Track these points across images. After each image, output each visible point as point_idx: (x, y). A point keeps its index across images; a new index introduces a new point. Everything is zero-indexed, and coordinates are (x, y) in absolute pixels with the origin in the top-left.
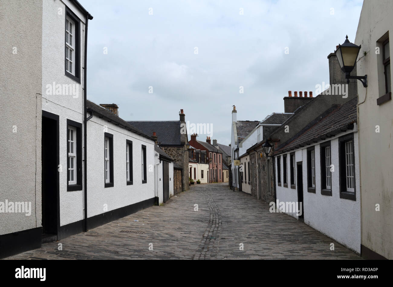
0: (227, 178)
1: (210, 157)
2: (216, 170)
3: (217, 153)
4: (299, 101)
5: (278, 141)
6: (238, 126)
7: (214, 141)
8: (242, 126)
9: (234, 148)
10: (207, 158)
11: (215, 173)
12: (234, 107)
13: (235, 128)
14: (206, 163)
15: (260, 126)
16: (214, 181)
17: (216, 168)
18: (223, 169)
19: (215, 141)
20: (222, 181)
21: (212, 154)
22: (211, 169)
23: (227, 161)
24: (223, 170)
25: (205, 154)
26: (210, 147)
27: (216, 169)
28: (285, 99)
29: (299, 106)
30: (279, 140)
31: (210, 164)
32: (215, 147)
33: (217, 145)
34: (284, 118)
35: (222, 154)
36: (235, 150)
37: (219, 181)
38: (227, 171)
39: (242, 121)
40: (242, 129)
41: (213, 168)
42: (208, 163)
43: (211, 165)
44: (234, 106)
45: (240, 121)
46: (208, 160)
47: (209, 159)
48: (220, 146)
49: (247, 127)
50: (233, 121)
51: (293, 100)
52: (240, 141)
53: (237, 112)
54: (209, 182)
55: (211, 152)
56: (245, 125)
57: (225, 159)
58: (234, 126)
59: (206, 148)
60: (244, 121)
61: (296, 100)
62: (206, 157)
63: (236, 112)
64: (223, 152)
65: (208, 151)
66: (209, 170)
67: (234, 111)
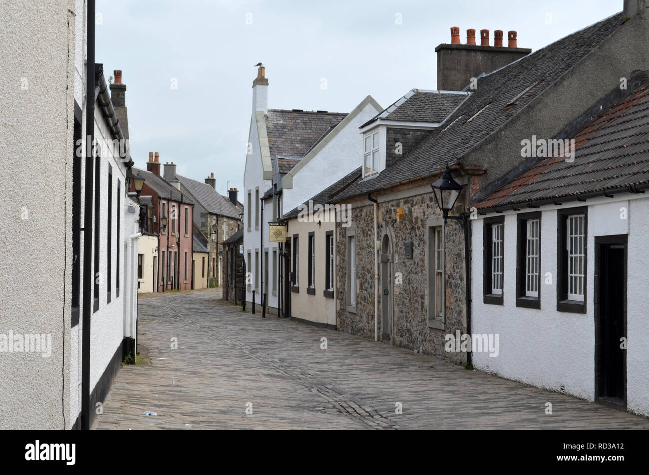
0: (203, 276)
1: (162, 217)
2: (175, 252)
3: (180, 203)
4: (480, 56)
5: (483, 172)
6: (271, 126)
7: (166, 166)
8: (283, 126)
9: (257, 191)
10: (155, 217)
11: (173, 264)
12: (261, 68)
13: (264, 132)
14: (151, 234)
15: (378, 126)
16: (169, 287)
17: (176, 246)
18: (193, 252)
19: (170, 167)
20: (189, 286)
21: (166, 205)
22: (163, 252)
23: (204, 229)
24: (195, 255)
25: (150, 205)
26: (158, 184)
27: (177, 250)
28: (441, 50)
29: (481, 73)
30: (485, 171)
31: (161, 237)
32: (171, 183)
33: (177, 179)
34: (443, 105)
35: (192, 205)
36: (261, 195)
37: (182, 286)
38: (203, 258)
39: (283, 112)
40: (282, 134)
41: (168, 247)
42: (157, 232)
43: (164, 239)
44: (260, 64)
45: (275, 111)
46: (156, 224)
47: (159, 220)
48: (185, 181)
49: (296, 128)
50: (258, 109)
51: (464, 53)
52: (284, 169)
53: (269, 82)
54: (156, 290)
55: (164, 199)
56: (290, 123)
57: (199, 221)
58: (259, 123)
59: (153, 188)
60: (288, 112)
61: (473, 54)
62: (152, 215)
63: (267, 84)
64: (194, 202)
65: (156, 198)
66: (157, 255)
67: (261, 80)
